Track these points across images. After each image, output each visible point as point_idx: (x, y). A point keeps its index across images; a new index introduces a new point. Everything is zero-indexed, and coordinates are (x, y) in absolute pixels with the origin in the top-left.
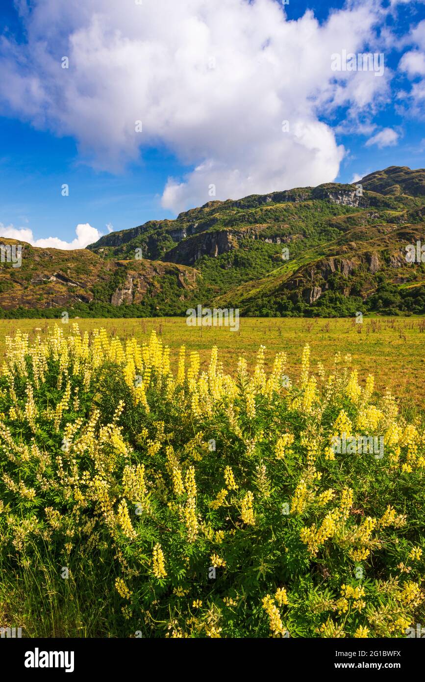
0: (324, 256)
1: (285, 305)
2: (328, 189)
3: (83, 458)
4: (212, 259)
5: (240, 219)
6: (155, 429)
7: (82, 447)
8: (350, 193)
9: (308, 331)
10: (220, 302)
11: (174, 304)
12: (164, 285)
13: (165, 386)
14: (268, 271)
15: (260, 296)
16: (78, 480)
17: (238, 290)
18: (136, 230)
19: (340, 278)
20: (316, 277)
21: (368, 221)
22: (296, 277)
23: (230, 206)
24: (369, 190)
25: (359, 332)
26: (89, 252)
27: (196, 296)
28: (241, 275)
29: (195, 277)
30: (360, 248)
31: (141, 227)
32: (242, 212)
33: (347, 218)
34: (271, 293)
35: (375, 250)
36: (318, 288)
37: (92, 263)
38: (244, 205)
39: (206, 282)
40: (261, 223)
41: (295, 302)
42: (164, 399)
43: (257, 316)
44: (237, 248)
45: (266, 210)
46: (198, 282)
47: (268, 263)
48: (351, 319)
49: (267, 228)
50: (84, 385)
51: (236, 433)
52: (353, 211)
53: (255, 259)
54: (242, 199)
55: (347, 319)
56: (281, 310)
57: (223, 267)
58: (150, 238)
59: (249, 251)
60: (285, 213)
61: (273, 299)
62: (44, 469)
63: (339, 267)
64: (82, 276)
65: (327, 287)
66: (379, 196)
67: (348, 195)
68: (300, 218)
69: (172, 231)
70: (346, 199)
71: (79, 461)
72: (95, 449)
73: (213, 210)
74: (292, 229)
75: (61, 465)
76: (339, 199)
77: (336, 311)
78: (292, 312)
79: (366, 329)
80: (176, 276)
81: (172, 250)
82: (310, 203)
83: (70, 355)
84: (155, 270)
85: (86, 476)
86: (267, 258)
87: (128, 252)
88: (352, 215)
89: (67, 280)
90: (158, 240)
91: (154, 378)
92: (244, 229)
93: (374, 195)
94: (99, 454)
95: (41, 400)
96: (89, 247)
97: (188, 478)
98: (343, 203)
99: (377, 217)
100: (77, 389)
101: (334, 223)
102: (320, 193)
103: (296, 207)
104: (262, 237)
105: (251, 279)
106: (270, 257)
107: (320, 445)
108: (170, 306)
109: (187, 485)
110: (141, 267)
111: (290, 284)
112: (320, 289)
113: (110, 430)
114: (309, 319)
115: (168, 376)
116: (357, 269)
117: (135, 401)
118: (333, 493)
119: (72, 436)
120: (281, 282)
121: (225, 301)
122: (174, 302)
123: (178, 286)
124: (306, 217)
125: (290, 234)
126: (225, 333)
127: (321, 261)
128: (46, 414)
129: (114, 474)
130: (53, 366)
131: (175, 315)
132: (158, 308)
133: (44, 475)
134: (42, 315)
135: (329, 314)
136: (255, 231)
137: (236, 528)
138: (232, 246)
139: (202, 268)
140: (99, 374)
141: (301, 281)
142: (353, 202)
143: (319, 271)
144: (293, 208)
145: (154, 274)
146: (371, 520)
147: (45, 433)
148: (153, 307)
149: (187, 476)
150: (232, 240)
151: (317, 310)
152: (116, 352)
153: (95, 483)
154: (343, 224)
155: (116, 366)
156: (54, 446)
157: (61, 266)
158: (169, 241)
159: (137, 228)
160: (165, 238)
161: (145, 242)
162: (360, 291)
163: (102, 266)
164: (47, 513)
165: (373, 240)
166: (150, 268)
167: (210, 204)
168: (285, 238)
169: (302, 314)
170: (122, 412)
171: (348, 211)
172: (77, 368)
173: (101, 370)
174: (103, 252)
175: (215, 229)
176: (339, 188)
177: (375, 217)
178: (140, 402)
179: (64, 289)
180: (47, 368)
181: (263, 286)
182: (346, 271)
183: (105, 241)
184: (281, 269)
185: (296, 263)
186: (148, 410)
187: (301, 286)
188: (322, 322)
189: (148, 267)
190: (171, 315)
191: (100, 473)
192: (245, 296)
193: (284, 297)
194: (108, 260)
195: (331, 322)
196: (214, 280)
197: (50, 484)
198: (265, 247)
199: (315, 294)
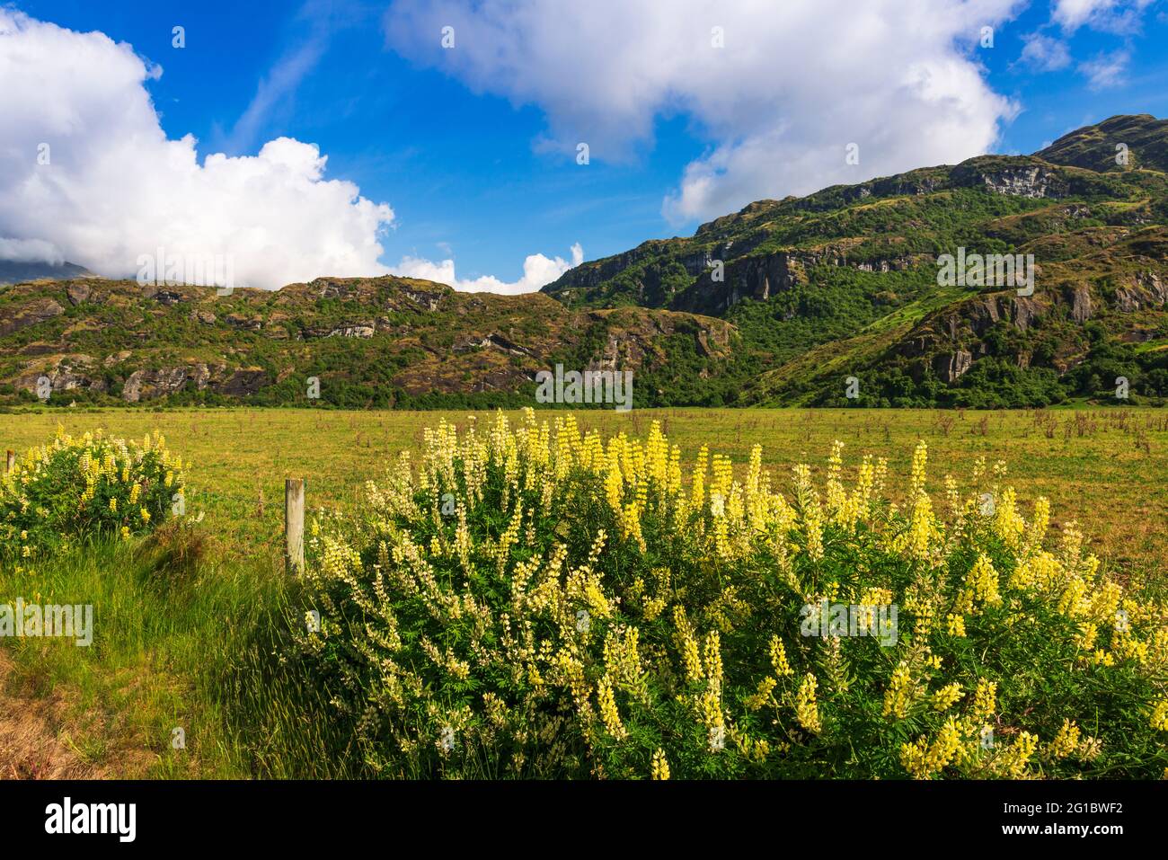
0: (975, 293)
1: (899, 386)
2: (981, 167)
3: (540, 621)
4: (759, 303)
5: (810, 231)
6: (656, 581)
7: (541, 602)
8: (1027, 172)
9: (944, 432)
10: (774, 380)
11: (690, 384)
12: (672, 352)
13: (671, 511)
14: (864, 323)
15: (849, 368)
16: (533, 655)
17: (807, 359)
18: (624, 258)
19: (1009, 334)
20: (961, 332)
21: (1067, 224)
22: (920, 334)
23: (791, 209)
24: (1067, 164)
25: (1050, 436)
26: (545, 299)
27: (728, 371)
28: (813, 332)
29: (727, 337)
30: (1050, 276)
31: (632, 252)
32: (814, 218)
33: (1023, 219)
34: (870, 363)
35: (1084, 277)
36: (964, 354)
37: (549, 316)
38: (819, 206)
39: (748, 345)
40: (850, 236)
41: (919, 379)
42: (671, 532)
43: (844, 407)
44: (805, 282)
45: (861, 212)
46: (733, 344)
47: (865, 308)
48: (1032, 412)
49: (862, 245)
50: (543, 506)
51: (790, 584)
52: (1035, 206)
53: (840, 301)
54: (814, 195)
55: (1025, 412)
56: (891, 394)
57: (779, 317)
58: (648, 270)
59: (828, 288)
60: (896, 215)
61: (875, 375)
62: (483, 632)
63: (1007, 313)
64: (533, 338)
65: (983, 350)
66: (1088, 173)
67: (1024, 177)
68: (926, 223)
69: (687, 257)
70: (1018, 183)
71: (535, 624)
72: (561, 606)
73: (761, 217)
74: (911, 245)
75: (508, 628)
76: (1004, 184)
77: (1002, 396)
78: (913, 399)
79: (1063, 430)
80: (692, 335)
81: (686, 290)
82: (947, 195)
83: (520, 457)
84: (657, 325)
85: (545, 647)
86: (863, 299)
87: (610, 295)
88: (1031, 214)
89: (508, 345)
90: (662, 273)
91: (653, 496)
92: (817, 249)
93: (1077, 174)
94: (567, 615)
95: (477, 528)
96: (546, 289)
97: (710, 651)
98: (1014, 191)
99: (1086, 215)
100: (532, 510)
101: (995, 229)
102: (966, 175)
103: (918, 204)
104: (853, 260)
105: (832, 338)
106: (868, 296)
107: (938, 611)
108: (682, 388)
109: (707, 661)
110: (632, 321)
111: (909, 347)
112: (967, 354)
113: (583, 576)
114: (946, 412)
115: (677, 496)
116: (1045, 316)
117: (623, 533)
118: (960, 690)
119: (526, 584)
120: (891, 343)
121: (783, 379)
122: (690, 381)
123: (698, 353)
124: (939, 222)
125: (907, 253)
126: (782, 436)
127: (970, 302)
128: (486, 549)
129: (590, 647)
130: (494, 475)
131: (692, 404)
132: (661, 391)
133: (482, 643)
134: (469, 405)
135: (987, 402)
136: (838, 250)
137: (790, 742)
138: (795, 279)
139: (739, 320)
140: (567, 490)
141: (929, 341)
142: (1034, 188)
143: (966, 320)
144: (914, 206)
145: (655, 332)
146: (1029, 738)
147: (483, 578)
148: (652, 390)
149: (708, 647)
150: (796, 268)
151: (963, 395)
152: (593, 454)
153: (559, 659)
154: (1013, 230)
155: (592, 477)
156: (496, 599)
157: (499, 323)
158: (680, 274)
159: (626, 253)
160: (675, 270)
161: (640, 277)
162: (1053, 357)
163: (567, 320)
164: (486, 702)
165: (1077, 260)
166: (649, 322)
167: (755, 206)
168: (896, 262)
169: (933, 402)
170: (602, 548)
171: (1023, 206)
172: (531, 477)
173: (568, 483)
174: (568, 297)
175: (764, 251)
176: (1005, 163)
177: (1080, 215)
178: (631, 535)
179: (504, 360)
180: (485, 479)
181: (855, 350)
182: (1022, 321)
183: (570, 278)
184: (889, 319)
185: (919, 307)
186: (643, 548)
187: (930, 349)
188: (973, 416)
189: (645, 321)
190: (684, 405)
191: (567, 646)
192: (821, 369)
193: (897, 370)
194: (577, 310)
195: (992, 417)
196: (762, 341)
197: (491, 657)
198: (859, 279)
199: (958, 365)
